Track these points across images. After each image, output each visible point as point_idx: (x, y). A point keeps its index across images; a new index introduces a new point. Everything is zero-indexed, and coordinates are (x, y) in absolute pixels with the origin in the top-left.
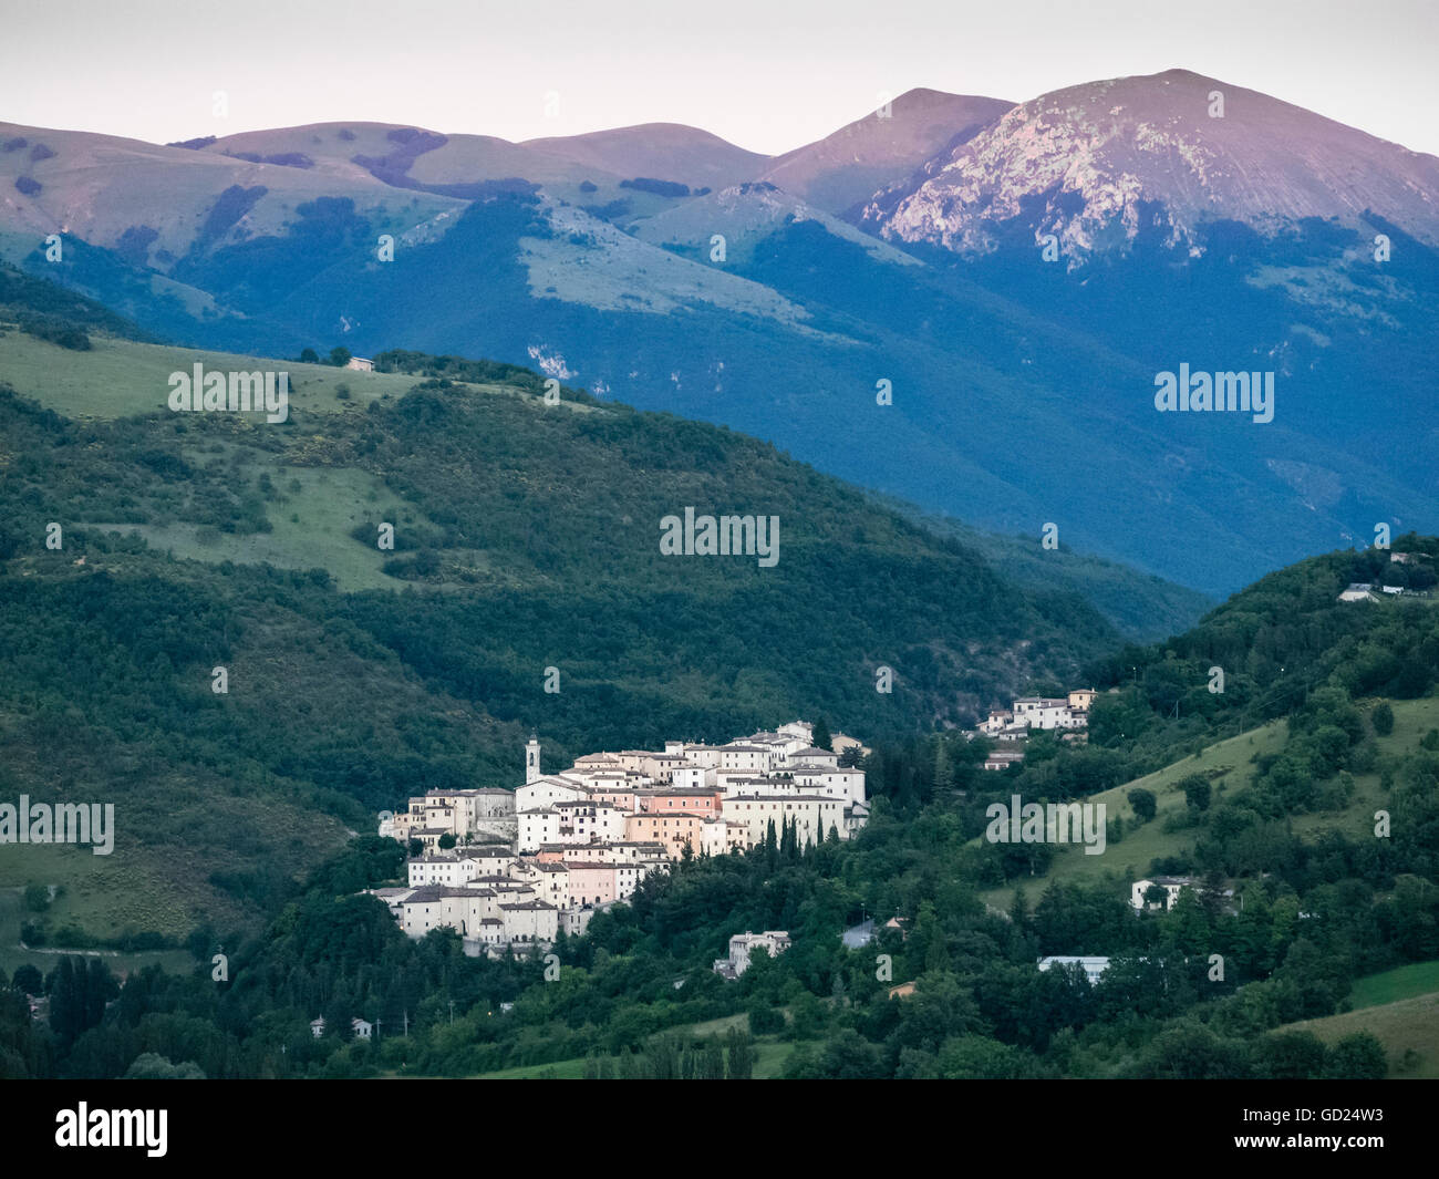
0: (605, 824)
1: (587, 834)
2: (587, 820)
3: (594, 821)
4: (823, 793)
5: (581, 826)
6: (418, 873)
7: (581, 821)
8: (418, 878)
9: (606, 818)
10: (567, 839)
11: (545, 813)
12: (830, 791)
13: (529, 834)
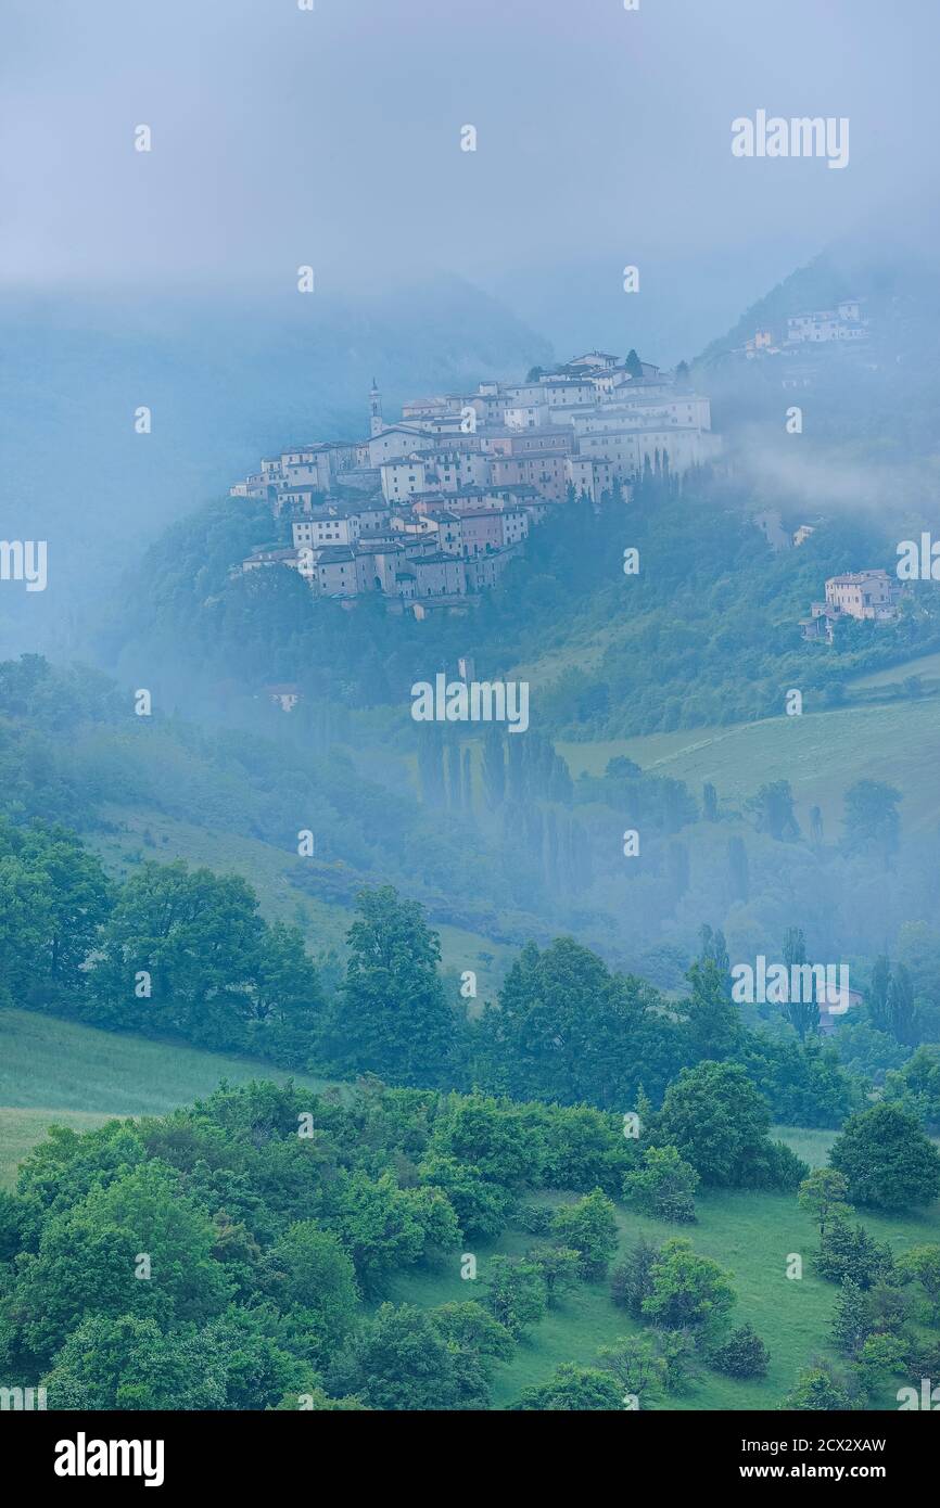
0: (469, 469)
1: (453, 481)
2: (453, 468)
3: (458, 468)
4: (668, 422)
5: (447, 473)
6: (304, 532)
7: (447, 469)
8: (304, 538)
9: (469, 464)
10: (434, 487)
11: (411, 463)
12: (674, 420)
13: (395, 485)
